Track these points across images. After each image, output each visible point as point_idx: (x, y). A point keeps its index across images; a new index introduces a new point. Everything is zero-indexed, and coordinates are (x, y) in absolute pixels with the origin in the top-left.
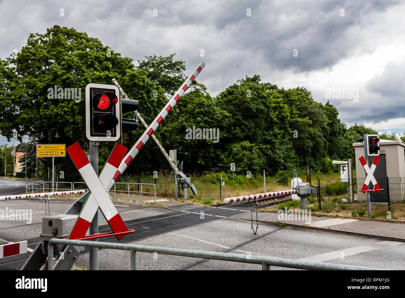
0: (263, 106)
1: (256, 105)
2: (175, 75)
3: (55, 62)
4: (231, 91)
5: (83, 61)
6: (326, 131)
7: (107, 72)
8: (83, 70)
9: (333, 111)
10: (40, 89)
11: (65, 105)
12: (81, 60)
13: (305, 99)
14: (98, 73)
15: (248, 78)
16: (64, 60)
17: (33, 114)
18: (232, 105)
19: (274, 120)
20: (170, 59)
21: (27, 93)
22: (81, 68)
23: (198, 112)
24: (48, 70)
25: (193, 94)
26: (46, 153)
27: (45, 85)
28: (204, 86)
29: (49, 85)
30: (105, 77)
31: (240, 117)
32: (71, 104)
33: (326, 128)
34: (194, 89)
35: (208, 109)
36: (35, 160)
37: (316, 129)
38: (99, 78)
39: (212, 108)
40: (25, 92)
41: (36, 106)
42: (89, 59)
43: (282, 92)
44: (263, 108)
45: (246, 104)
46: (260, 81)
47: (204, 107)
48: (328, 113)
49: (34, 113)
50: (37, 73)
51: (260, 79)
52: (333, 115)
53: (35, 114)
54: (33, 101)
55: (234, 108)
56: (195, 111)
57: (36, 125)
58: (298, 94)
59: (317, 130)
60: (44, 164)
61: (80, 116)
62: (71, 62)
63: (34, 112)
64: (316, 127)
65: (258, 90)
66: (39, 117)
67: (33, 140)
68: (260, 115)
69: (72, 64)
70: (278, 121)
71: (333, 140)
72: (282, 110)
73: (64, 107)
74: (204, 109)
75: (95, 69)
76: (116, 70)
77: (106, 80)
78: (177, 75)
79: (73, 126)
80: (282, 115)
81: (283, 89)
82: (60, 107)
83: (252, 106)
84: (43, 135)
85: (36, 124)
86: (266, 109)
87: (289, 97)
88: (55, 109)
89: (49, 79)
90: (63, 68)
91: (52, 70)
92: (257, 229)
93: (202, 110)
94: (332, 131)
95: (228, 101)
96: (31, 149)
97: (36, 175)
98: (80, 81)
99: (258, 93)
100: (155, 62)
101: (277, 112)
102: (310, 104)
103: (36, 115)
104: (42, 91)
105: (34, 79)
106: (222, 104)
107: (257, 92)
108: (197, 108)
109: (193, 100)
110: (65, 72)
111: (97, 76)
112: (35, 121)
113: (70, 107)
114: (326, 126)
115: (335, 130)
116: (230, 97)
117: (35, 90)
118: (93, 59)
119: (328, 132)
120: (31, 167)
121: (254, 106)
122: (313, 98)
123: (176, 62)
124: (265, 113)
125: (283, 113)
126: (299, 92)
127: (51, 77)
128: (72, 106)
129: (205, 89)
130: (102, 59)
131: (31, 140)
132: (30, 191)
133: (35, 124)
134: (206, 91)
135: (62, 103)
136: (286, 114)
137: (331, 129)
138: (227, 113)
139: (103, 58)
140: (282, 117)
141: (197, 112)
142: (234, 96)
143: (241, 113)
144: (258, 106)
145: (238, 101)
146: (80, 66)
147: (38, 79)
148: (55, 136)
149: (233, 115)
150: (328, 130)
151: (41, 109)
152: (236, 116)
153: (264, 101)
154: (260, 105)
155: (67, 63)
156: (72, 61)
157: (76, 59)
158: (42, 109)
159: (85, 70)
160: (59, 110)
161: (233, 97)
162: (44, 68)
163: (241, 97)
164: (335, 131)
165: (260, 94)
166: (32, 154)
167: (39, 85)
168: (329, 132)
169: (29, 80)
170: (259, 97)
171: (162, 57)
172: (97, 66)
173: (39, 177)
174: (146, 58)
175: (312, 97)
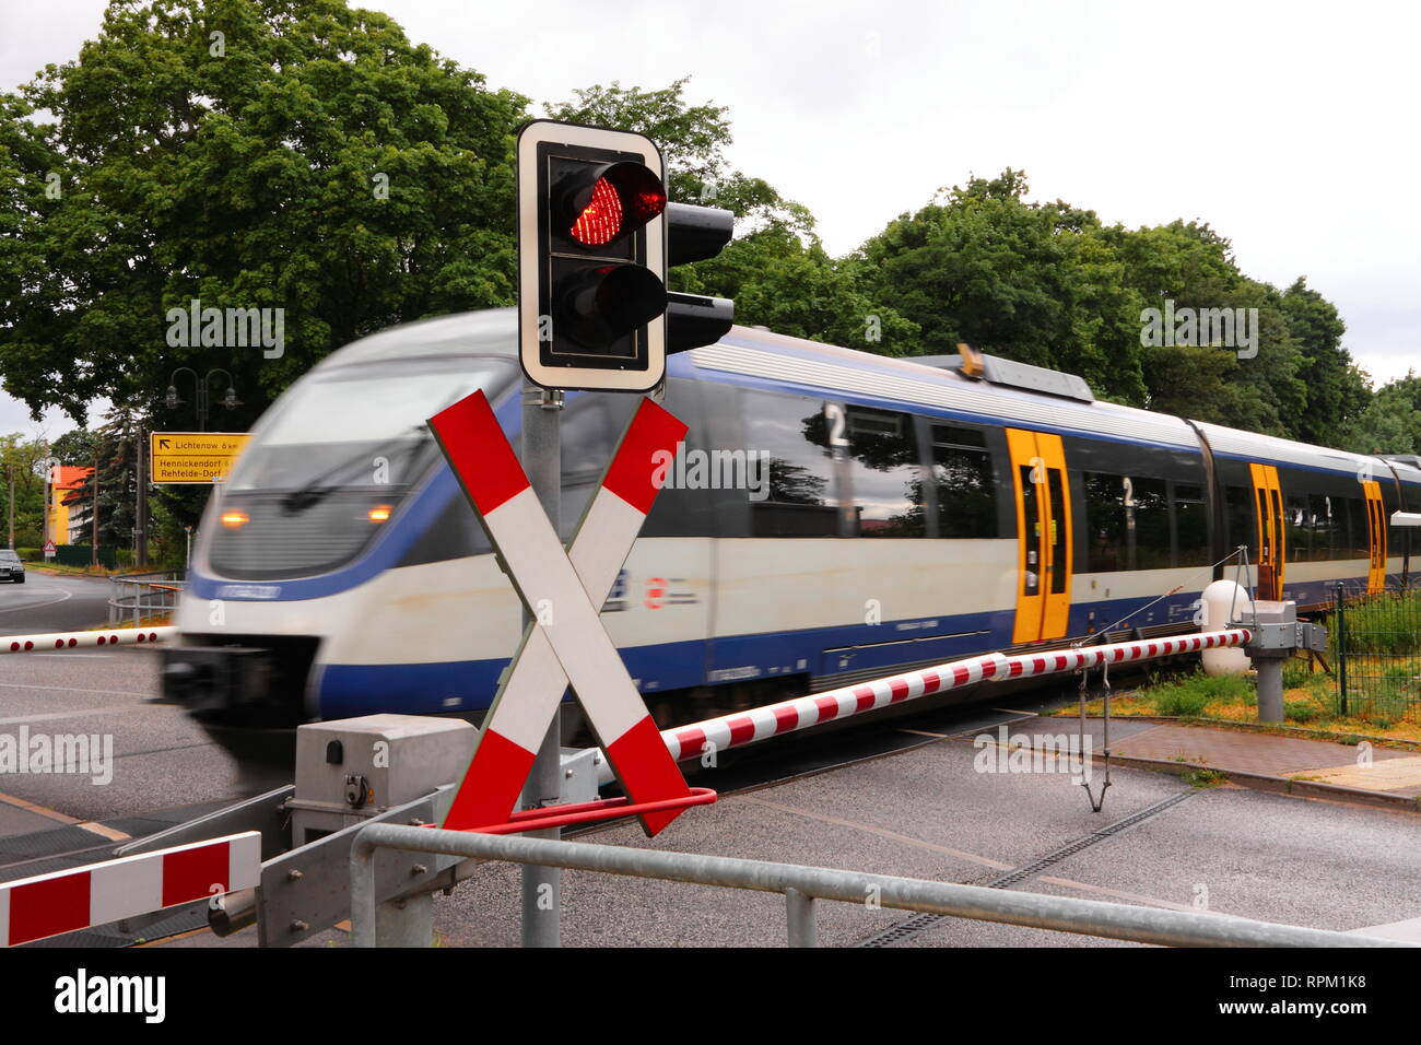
0: (1045, 291)
1: (1018, 287)
2: (688, 164)
3: (215, 108)
4: (915, 232)
5: (332, 103)
6: (1289, 395)
7: (430, 148)
8: (332, 139)
9: (1321, 317)
10: (161, 213)
11: (261, 276)
12: (325, 98)
13: (1206, 265)
14: (394, 149)
15: (978, 181)
16: (256, 96)
17: (136, 314)
18: (920, 285)
19: (1085, 352)
20: (673, 99)
21: (110, 225)
22: (326, 129)
23: (783, 313)
24: (191, 136)
25: (761, 242)
26: (189, 469)
27: (182, 198)
28: (806, 212)
29: (198, 195)
30: (420, 167)
31: (951, 335)
32: (287, 275)
33: (1290, 384)
34: (766, 221)
35: (821, 303)
36: (127, 498)
37: (1253, 386)
38: (398, 172)
39: (842, 299)
40: (103, 223)
41: (145, 282)
42: (355, 92)
43: (1115, 236)
44: (1045, 299)
45: (975, 285)
46: (1025, 193)
47: (809, 292)
48: (1301, 325)
49: (136, 308)
50: (146, 149)
51: (1025, 187)
52: (1321, 332)
53: (141, 313)
54: (131, 263)
55: (926, 301)
56: (770, 308)
57: (149, 355)
58: (1180, 247)
59: (1259, 392)
60: (170, 511)
61: (322, 324)
62: (285, 102)
63: (137, 304)
64: (1251, 379)
65: (1024, 226)
66: (158, 326)
67: (122, 420)
68: (1034, 328)
69: (290, 114)
70: (1099, 354)
71: (1316, 433)
72: (1119, 312)
73: (259, 286)
74: (810, 303)
75: (383, 137)
76: (466, 138)
77: (426, 179)
78: (697, 162)
79: (294, 361)
80: (1118, 331)
81: (1120, 227)
82: (241, 284)
83: (1002, 291)
84: (174, 396)
85: (149, 350)
86: (1059, 305)
87: (1147, 260)
88: (222, 292)
89: (195, 172)
90: (252, 128)
91: (211, 136)
92: (1104, 790)
93: (802, 304)
94: (1314, 398)
95: (904, 272)
96: (115, 454)
97: (135, 555)
98: (323, 184)
99: (1027, 241)
100: (613, 112)
101: (1100, 320)
102: (1226, 289)
103: (146, 314)
104: (168, 220)
105: (136, 171)
106: (880, 283)
107: (1021, 236)
108: (781, 297)
109: (760, 265)
110: (262, 142)
111: (390, 162)
112: (141, 340)
113: (284, 284)
114: (1291, 379)
115: (1327, 395)
116: (911, 255)
117: (142, 215)
118: (370, 92)
119: (1299, 400)
120: (116, 525)
121: (1008, 293)
122: (1237, 265)
123: (693, 111)
124: (1050, 320)
125: (1123, 320)
126: (1183, 239)
127: (204, 164)
128: (293, 281)
129: (810, 222)
130: (406, 92)
131: (112, 420)
132: (126, 617)
133: (142, 351)
134: (813, 230)
135: (249, 270)
136: (1133, 327)
137: (1313, 390)
138: (901, 316)
139: (413, 90)
140: (1115, 337)
141: (780, 312)
142: (929, 252)
143: (957, 322)
144: (1023, 292)
145: (943, 270)
146: (320, 121)
147: (151, 173)
148: (223, 402)
149: (926, 329)
150: (1299, 392)
151: (165, 292)
152: (934, 333)
153: (1054, 273)
154: (1032, 289)
155: (270, 107)
156: (289, 98)
157: (304, 93)
158: (171, 292)
159: (343, 138)
160: (238, 296)
161: (922, 256)
162: (171, 131)
163: (957, 255)
164: (1324, 399)
165: (1032, 244)
166: (115, 473)
167: (156, 196)
168: (1305, 404)
169: (118, 177)
170: (1030, 258)
171: (639, 93)
172: (387, 121)
173: (145, 564)
174: (577, 96)
175: (1233, 259)
